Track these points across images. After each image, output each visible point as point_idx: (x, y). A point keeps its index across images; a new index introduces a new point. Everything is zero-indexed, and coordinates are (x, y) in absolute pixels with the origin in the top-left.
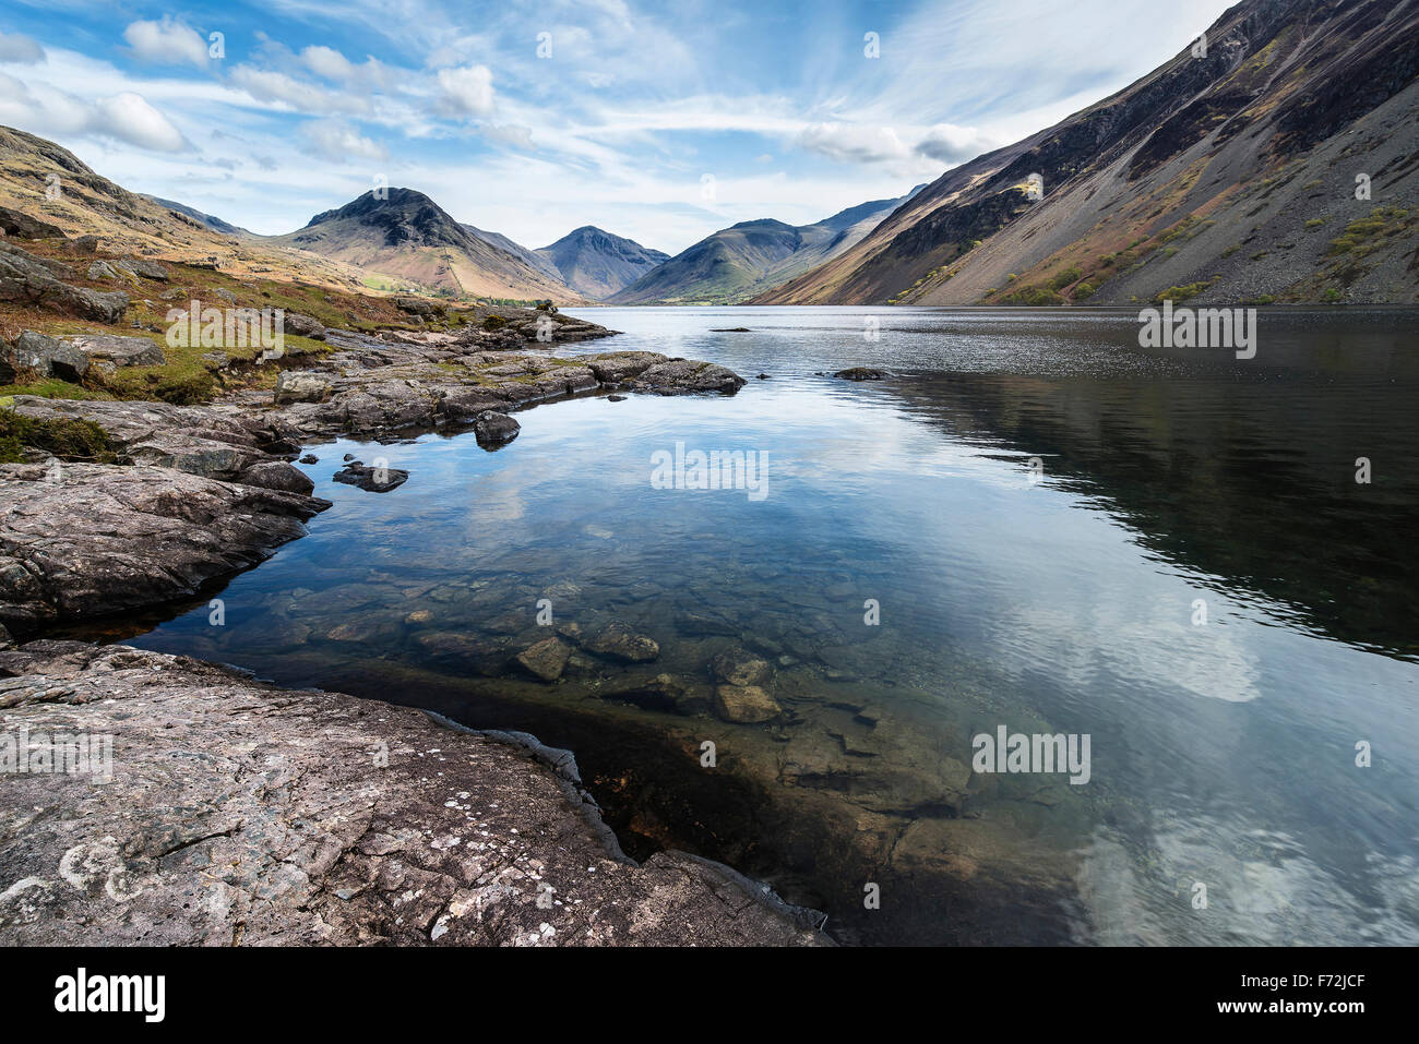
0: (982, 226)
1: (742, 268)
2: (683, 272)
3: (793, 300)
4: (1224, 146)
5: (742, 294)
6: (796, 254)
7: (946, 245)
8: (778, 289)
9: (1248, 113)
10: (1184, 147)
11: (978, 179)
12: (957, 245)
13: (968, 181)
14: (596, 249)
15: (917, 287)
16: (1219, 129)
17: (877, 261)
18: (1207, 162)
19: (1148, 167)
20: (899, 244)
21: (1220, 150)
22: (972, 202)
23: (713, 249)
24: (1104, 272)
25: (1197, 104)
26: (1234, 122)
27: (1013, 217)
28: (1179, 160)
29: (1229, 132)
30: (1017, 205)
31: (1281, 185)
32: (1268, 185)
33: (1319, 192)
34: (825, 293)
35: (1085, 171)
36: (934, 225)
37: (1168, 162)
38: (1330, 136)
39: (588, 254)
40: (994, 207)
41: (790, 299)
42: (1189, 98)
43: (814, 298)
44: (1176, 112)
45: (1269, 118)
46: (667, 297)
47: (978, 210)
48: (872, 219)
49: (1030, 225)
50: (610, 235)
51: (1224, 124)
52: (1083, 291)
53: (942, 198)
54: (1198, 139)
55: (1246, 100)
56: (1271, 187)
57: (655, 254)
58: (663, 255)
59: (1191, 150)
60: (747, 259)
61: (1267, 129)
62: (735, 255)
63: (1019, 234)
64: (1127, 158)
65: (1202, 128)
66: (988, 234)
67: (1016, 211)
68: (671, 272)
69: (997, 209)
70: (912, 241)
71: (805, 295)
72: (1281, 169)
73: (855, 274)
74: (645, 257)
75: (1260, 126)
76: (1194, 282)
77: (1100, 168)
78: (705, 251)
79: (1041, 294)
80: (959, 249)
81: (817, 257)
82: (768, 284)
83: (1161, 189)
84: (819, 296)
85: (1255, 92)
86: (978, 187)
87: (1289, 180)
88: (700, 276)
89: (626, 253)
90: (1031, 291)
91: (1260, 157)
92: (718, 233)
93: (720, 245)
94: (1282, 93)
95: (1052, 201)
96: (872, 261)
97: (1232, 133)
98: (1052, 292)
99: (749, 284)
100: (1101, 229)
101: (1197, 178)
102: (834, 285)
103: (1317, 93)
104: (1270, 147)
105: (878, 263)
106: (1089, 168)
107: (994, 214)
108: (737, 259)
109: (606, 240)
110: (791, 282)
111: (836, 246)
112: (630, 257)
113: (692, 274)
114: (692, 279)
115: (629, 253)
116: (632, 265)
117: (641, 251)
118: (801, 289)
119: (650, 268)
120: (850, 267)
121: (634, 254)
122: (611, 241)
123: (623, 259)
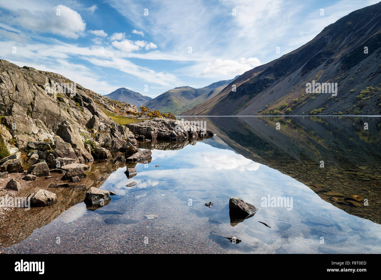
0: (257, 89)
1: (178, 103)
2: (157, 104)
3: (196, 114)
4: (328, 67)
5: (178, 112)
6: (197, 98)
7: (246, 96)
8: (190, 110)
9: (333, 57)
10: (316, 67)
11: (255, 75)
12: (249, 96)
13: (252, 75)
14: (125, 96)
15: (236, 109)
16: (326, 62)
17: (223, 100)
18: (323, 71)
19: (306, 72)
20: (231, 95)
21: (326, 68)
22: (254, 82)
23: (168, 96)
24: (294, 105)
25: (319, 54)
26: (330, 60)
27: (267, 87)
28: (315, 70)
29: (328, 63)
30: (268, 83)
31: (343, 79)
32: (339, 79)
33: (353, 82)
34: (206, 111)
35: (288, 73)
36: (241, 89)
37: (312, 71)
38: (355, 66)
39: (122, 97)
40: (260, 84)
41: (195, 113)
42: (317, 52)
43: (203, 113)
44: (313, 56)
45: (339, 59)
47: (255, 85)
48: (222, 86)
49: (272, 89)
50: (130, 91)
51: (327, 60)
52: (288, 110)
53: (244, 80)
54: (320, 64)
55: (332, 54)
56: (340, 80)
57: (147, 98)
58: (150, 98)
59: (318, 68)
60: (180, 100)
61: (339, 63)
62: (175, 98)
63: (268, 92)
64: (300, 69)
65: (321, 61)
66: (259, 92)
67: (267, 85)
68: (152, 104)
69: (261, 84)
70: (235, 94)
71: (200, 112)
72: (343, 74)
73: (216, 105)
74: (143, 99)
75: (337, 61)
76: (321, 108)
77: (292, 72)
78: (165, 97)
79: (276, 111)
80: (250, 97)
81: (204, 99)
82: (186, 108)
83: (310, 79)
84: (204, 112)
85: (335, 52)
86: (255, 77)
87: (345, 78)
88: (163, 105)
89: (136, 97)
90: (272, 111)
91: (337, 70)
92: (169, 91)
93: (170, 95)
94: (342, 52)
95: (278, 82)
96: (222, 101)
97: (330, 63)
98: (279, 111)
99: (180, 108)
100: (293, 91)
101: (320, 76)
102: (209, 108)
103: (351, 53)
104: (340, 68)
105: (224, 101)
106: (289, 72)
107: (260, 86)
108: (176, 100)
109: (129, 92)
110: (195, 107)
111: (210, 95)
112: (138, 99)
113: (160, 105)
114: (160, 106)
115: (137, 97)
116: (139, 101)
117: (142, 97)
118: (199, 110)
119: (145, 102)
120: (214, 103)
121: (139, 97)
122: (131, 93)
123: (135, 99)
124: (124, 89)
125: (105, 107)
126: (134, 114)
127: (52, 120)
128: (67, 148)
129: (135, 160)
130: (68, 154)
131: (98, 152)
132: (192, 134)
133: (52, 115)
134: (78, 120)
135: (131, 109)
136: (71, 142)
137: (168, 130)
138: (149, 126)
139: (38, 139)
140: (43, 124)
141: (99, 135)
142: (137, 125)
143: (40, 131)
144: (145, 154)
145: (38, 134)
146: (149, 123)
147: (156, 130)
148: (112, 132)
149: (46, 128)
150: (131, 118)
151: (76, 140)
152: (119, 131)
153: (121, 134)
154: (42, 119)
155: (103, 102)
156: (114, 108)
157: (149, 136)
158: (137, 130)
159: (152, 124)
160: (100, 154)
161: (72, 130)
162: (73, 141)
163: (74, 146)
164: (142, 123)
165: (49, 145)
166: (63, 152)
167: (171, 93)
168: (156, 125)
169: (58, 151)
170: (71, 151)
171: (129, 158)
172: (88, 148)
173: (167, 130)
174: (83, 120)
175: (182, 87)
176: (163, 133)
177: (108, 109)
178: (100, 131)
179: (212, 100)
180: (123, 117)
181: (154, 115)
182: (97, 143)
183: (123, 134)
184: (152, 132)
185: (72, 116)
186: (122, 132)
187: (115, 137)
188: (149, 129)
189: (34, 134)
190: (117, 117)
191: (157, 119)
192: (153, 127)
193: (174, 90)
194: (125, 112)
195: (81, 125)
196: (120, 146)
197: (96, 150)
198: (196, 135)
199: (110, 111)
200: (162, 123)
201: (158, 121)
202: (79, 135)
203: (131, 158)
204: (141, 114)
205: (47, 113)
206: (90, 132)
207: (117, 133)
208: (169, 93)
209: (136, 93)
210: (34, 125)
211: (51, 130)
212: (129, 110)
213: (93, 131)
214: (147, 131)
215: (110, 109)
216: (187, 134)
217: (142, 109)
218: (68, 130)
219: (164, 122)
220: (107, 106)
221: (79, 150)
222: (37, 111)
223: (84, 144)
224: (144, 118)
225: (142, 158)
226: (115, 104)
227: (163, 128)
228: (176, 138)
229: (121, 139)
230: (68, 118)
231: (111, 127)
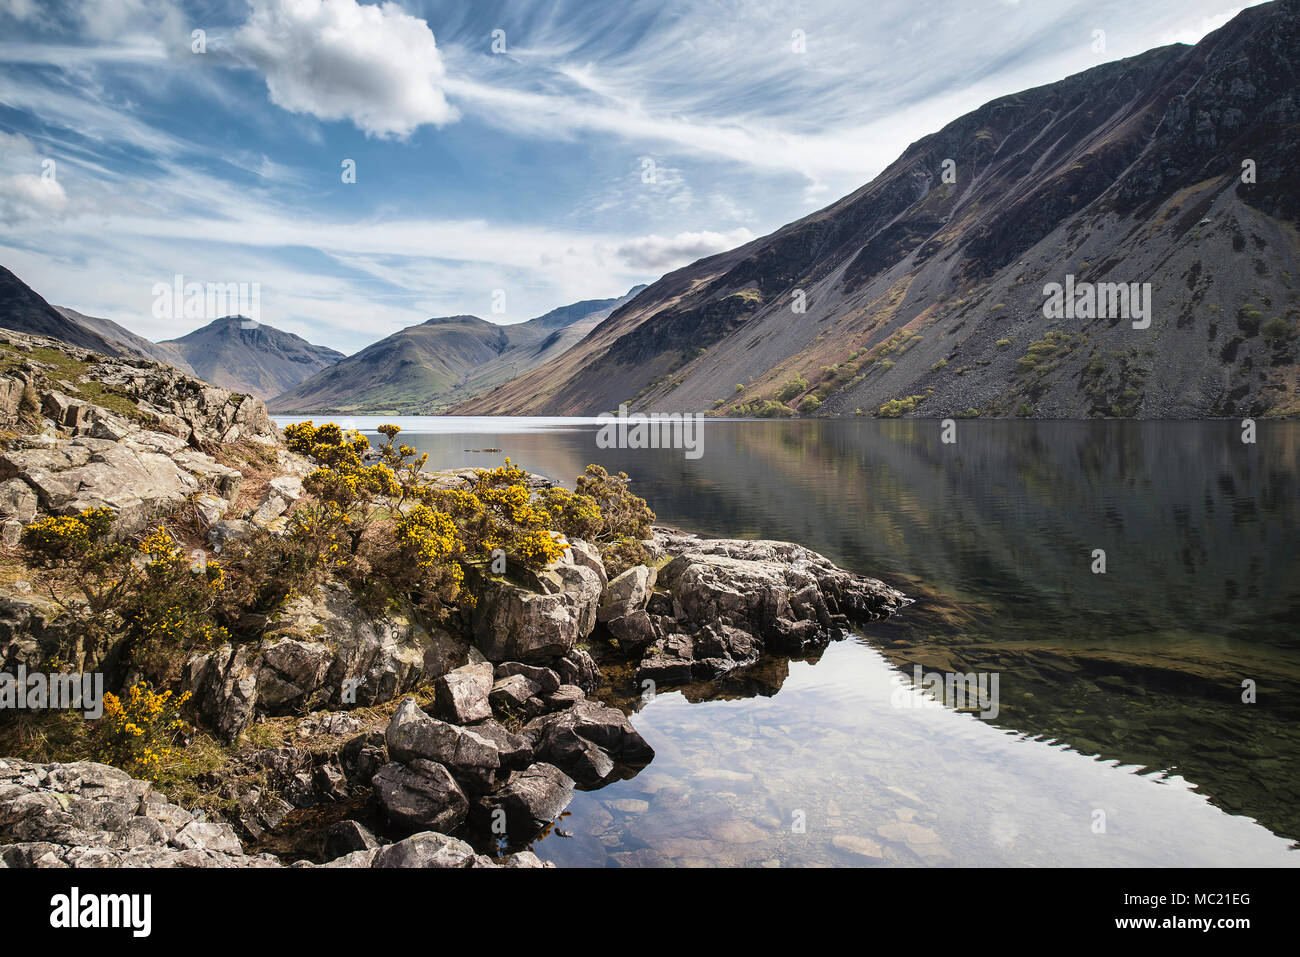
0: (706, 333)
1: (437, 371)
2: (362, 374)
3: (500, 411)
5: (437, 402)
6: (502, 356)
7: (670, 352)
8: (481, 396)
9: (939, 239)
10: (889, 265)
11: (699, 284)
12: (681, 353)
13: (689, 285)
14: (246, 345)
15: (640, 397)
16: (917, 251)
17: (596, 366)
19: (859, 282)
20: (619, 350)
22: (694, 307)
23: (401, 348)
24: (827, 384)
27: (737, 324)
28: (887, 276)
30: (740, 313)
31: (973, 307)
32: (962, 305)
33: (1003, 314)
34: (537, 402)
35: (802, 281)
36: (655, 330)
37: (876, 278)
38: (1005, 265)
39: (231, 350)
40: (717, 314)
41: (497, 408)
43: (525, 408)
46: (340, 405)
47: (700, 317)
48: (588, 320)
50: (263, 326)
51: (921, 246)
52: (810, 403)
53: (663, 302)
54: (900, 258)
55: (936, 227)
56: (965, 307)
57: (325, 352)
58: (336, 353)
59: (896, 268)
60: (443, 361)
61: (956, 254)
62: (428, 356)
63: (743, 342)
64: (840, 272)
66: (712, 342)
67: (739, 318)
68: (346, 373)
69: (720, 316)
70: (634, 346)
71: (513, 406)
72: (971, 291)
73: (571, 381)
74: (312, 356)
75: (950, 250)
76: (911, 395)
78: (391, 350)
79: (769, 405)
80: (683, 357)
81: (527, 361)
82: (468, 391)
83: (873, 303)
84: (531, 406)
86: (699, 292)
87: (980, 301)
88: (384, 379)
89: (286, 350)
90: (759, 402)
92: (406, 329)
93: (408, 344)
95: (774, 310)
96: (590, 367)
98: (780, 403)
99: (445, 391)
100: (822, 340)
101: (903, 295)
102: (547, 393)
103: (991, 226)
104: (960, 272)
105: (596, 370)
106: (807, 280)
107: (717, 320)
108: (430, 361)
109: (260, 333)
110: (497, 389)
111: (548, 350)
112: (291, 355)
113: (373, 378)
114: (373, 383)
115: (290, 350)
116: (294, 364)
117: (307, 348)
118: (509, 397)
119: (319, 368)
120: (565, 373)
121: (298, 351)
122: (267, 334)
123: (281, 358)
124: (237, 319)
167: (413, 338)
175: (452, 318)
179: (559, 364)
193: (426, 330)
208: (406, 336)
209: (284, 334)
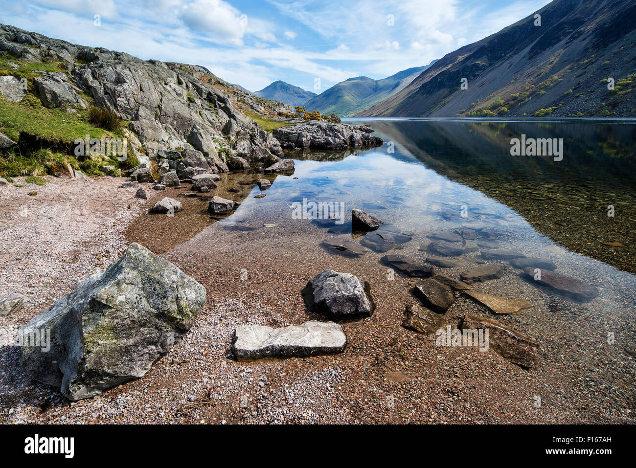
1: (350, 100)
8: (367, 110)
11: (461, 58)
14: (283, 91)
15: (430, 109)
20: (422, 89)
23: (337, 91)
24: (513, 102)
35: (509, 55)
39: (279, 94)
48: (413, 76)
49: (483, 80)
57: (310, 94)
62: (347, 93)
68: (317, 102)
69: (468, 73)
70: (429, 87)
78: (333, 92)
79: (485, 112)
86: (460, 62)
90: (481, 111)
93: (340, 89)
95: (493, 69)
96: (411, 97)
98: (490, 111)
100: (514, 82)
105: (413, 98)
106: (511, 54)
109: (287, 87)
111: (395, 89)
115: (298, 93)
117: (303, 92)
118: (378, 109)
120: (400, 100)
121: (300, 93)
122: (290, 87)
124: (280, 82)
125: (252, 108)
126: (287, 116)
127: (183, 125)
128: (198, 156)
129: (274, 171)
130: (200, 164)
131: (234, 162)
132: (354, 142)
133: (183, 119)
134: (212, 124)
135: (283, 110)
136: (202, 151)
137: (324, 136)
138: (300, 132)
139: (169, 147)
140: (173, 130)
141: (236, 142)
142: (286, 130)
143: (170, 138)
144: (286, 165)
145: (169, 142)
146: (302, 127)
147: (309, 136)
148: (252, 138)
149: (177, 135)
150: (282, 122)
151: (209, 147)
152: (260, 137)
153: (263, 141)
154: (172, 124)
155: (250, 101)
156: (263, 109)
157: (300, 144)
158: (286, 137)
159: (305, 129)
160: (236, 164)
161: (203, 136)
162: (205, 149)
163: (206, 155)
164: (293, 128)
165: (180, 153)
166: (194, 161)
167: (342, 86)
168: (310, 130)
169: (189, 160)
170: (202, 160)
171: (267, 169)
172: (223, 157)
173: (322, 136)
174: (217, 124)
176: (317, 140)
177: (256, 110)
178: (237, 138)
179: (398, 95)
180: (272, 121)
181: (313, 116)
182: (233, 152)
183: (265, 140)
184: (304, 139)
185: (205, 120)
186: (264, 138)
187: (256, 145)
188: (300, 135)
189: (164, 141)
190: (265, 120)
191: (313, 122)
192: (305, 133)
193: (347, 83)
194: (276, 113)
195: (216, 130)
196: (260, 156)
197: (231, 159)
198: (359, 143)
199: (258, 113)
200: (317, 127)
201: (313, 125)
202: (212, 142)
203: (270, 168)
204: (296, 116)
205: (176, 116)
206: (226, 139)
207: (258, 140)
208: (339, 86)
209: (296, 87)
210: (163, 131)
211: (183, 137)
212: (281, 111)
213: (229, 138)
214: (298, 137)
215: (258, 109)
216: (348, 142)
217: (298, 109)
218: (199, 136)
219: (320, 127)
220: (255, 106)
221: (212, 159)
222: (166, 115)
223: (218, 153)
224: (297, 121)
225: (282, 169)
226: (264, 104)
227: (319, 134)
228: (332, 146)
229: (263, 148)
230: (201, 122)
231: (251, 133)
